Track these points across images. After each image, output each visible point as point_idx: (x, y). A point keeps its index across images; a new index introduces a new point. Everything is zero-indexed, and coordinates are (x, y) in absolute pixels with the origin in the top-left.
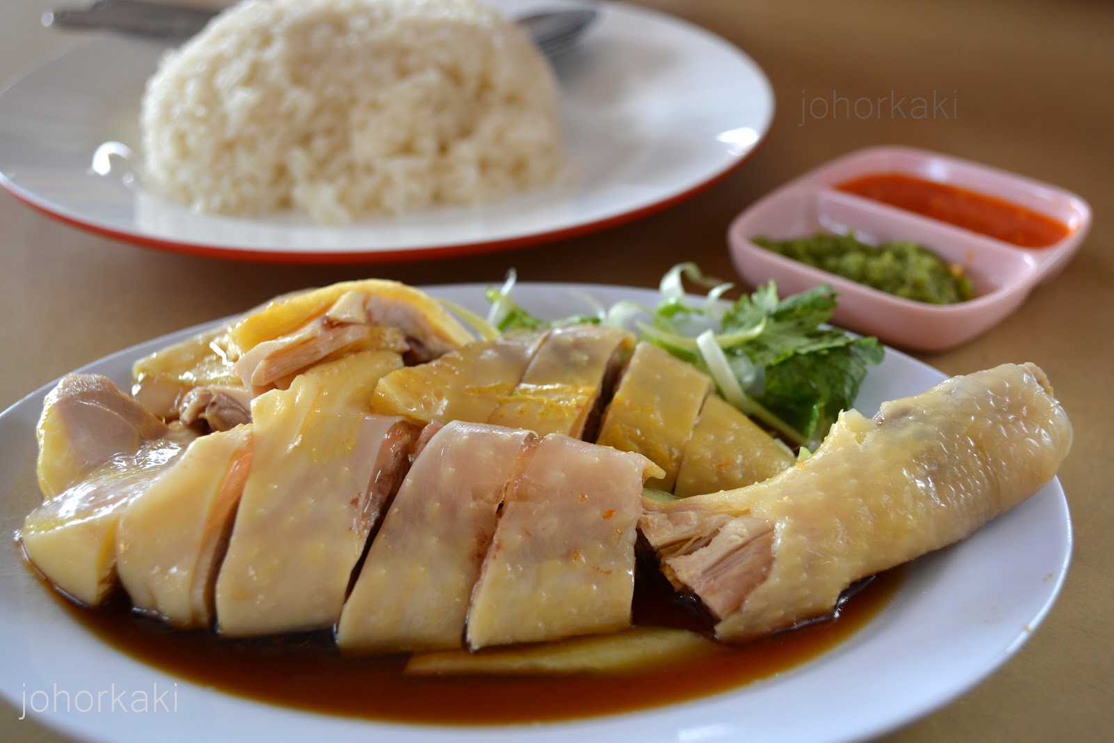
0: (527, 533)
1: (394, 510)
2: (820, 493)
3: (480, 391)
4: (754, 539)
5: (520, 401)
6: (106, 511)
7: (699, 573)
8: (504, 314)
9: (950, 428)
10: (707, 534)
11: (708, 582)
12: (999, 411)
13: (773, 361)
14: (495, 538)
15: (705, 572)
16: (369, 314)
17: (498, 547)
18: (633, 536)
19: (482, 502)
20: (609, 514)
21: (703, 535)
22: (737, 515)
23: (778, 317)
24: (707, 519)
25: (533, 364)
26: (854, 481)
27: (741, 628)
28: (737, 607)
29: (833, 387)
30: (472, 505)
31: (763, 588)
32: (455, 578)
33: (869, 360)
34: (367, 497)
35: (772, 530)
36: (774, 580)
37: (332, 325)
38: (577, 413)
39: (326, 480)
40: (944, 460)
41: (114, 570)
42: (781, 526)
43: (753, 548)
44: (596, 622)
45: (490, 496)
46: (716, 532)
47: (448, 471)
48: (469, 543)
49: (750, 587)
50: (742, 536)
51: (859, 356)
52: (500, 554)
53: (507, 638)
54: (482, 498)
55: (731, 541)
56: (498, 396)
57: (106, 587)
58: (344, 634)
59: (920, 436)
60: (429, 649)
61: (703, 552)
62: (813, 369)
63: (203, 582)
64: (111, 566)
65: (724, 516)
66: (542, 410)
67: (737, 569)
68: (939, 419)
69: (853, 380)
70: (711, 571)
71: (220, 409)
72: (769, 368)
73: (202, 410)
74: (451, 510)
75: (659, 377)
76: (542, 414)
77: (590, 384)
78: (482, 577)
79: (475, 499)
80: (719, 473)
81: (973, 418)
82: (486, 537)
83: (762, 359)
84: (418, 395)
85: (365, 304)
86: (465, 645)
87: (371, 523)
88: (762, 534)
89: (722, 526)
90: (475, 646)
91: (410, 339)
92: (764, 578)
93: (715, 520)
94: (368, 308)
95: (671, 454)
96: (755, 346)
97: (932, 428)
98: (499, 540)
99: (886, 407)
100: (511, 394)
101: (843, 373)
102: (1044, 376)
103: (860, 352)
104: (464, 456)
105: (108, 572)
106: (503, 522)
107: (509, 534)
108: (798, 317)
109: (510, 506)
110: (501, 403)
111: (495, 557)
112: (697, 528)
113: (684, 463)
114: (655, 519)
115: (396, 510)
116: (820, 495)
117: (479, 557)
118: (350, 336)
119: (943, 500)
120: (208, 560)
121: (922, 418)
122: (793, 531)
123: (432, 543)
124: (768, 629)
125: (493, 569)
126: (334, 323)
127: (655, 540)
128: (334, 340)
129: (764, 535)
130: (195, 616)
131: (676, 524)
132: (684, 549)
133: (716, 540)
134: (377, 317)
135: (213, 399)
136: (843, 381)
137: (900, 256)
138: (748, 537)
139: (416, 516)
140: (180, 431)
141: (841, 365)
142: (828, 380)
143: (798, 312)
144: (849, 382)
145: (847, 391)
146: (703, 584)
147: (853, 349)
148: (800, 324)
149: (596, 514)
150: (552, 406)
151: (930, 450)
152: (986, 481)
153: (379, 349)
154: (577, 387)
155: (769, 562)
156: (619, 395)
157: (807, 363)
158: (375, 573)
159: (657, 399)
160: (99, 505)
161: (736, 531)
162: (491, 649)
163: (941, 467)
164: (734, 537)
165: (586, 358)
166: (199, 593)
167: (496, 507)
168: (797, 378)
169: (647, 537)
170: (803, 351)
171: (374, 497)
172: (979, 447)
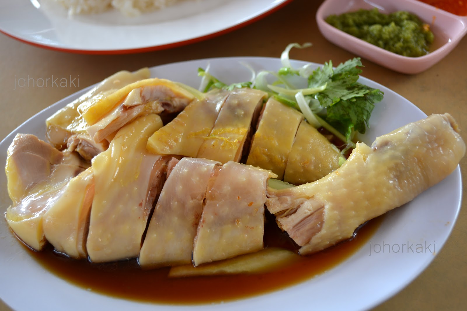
0: (216, 214)
1: (158, 207)
2: (345, 190)
3: (196, 135)
4: (315, 212)
5: (213, 139)
6: (37, 215)
7: (292, 228)
8: (207, 82)
9: (406, 153)
10: (295, 207)
11: (295, 232)
12: (430, 142)
13: (330, 104)
14: (202, 216)
15: (294, 227)
16: (143, 98)
17: (204, 222)
18: (262, 210)
19: (195, 200)
20: (251, 204)
21: (293, 208)
22: (308, 198)
23: (334, 78)
24: (295, 201)
25: (219, 116)
26: (360, 183)
27: (310, 250)
28: (308, 242)
29: (358, 116)
30: (191, 202)
31: (319, 235)
32: (186, 235)
33: (375, 101)
34: (146, 200)
35: (323, 207)
36: (323, 232)
37: (126, 108)
38: (238, 145)
39: (127, 195)
40: (403, 169)
41: (44, 237)
42: (327, 207)
43: (314, 217)
44: (248, 249)
45: (199, 197)
46: (299, 207)
47: (179, 188)
48: (191, 218)
49: (314, 234)
50: (310, 210)
51: (370, 100)
52: (204, 225)
53: (210, 260)
54: (195, 198)
55: (306, 213)
56: (204, 137)
57: (42, 244)
58: (141, 261)
59: (393, 157)
60: (178, 264)
61: (293, 216)
62: (349, 107)
63: (81, 243)
64: (43, 236)
65: (302, 199)
66: (222, 144)
67: (308, 227)
68: (402, 148)
69: (368, 112)
70: (297, 226)
71: (84, 146)
72: (329, 107)
73: (76, 147)
74: (183, 205)
75: (276, 120)
76: (223, 147)
77: (244, 127)
78: (198, 233)
79: (192, 199)
80: (304, 167)
81: (417, 147)
82: (198, 215)
83: (326, 102)
84: (167, 143)
85: (141, 94)
86: (192, 263)
87: (149, 212)
88: (319, 209)
89: (302, 204)
90: (196, 265)
91: (164, 104)
92: (319, 230)
93: (298, 201)
94: (142, 95)
95: (282, 159)
96: (323, 95)
97: (398, 153)
98: (204, 219)
99: (378, 140)
100: (209, 136)
101: (363, 109)
102: (454, 120)
103: (371, 98)
104: (186, 181)
105: (43, 238)
106: (205, 208)
107: (207, 216)
108: (343, 79)
109: (208, 202)
110: (205, 141)
111: (202, 226)
112: (291, 205)
113: (288, 164)
114: (273, 200)
115: (159, 206)
116: (344, 190)
117: (196, 225)
118: (135, 113)
119: (401, 188)
120: (82, 234)
121: (394, 148)
122: (332, 209)
123: (175, 220)
124: (323, 249)
125: (201, 231)
126: (127, 108)
127: (272, 211)
128: (128, 116)
129: (319, 210)
130: (80, 255)
131: (282, 203)
132: (286, 214)
133: (299, 210)
134: (147, 98)
135: (80, 142)
136: (363, 114)
137: (399, 23)
138: (312, 211)
139: (167, 207)
140: (68, 156)
141: (362, 105)
142: (356, 113)
143: (343, 76)
144: (366, 113)
145: (365, 118)
146: (293, 233)
147: (368, 96)
148: (344, 82)
149: (245, 204)
150: (227, 142)
151: (397, 165)
152: (422, 177)
153: (149, 114)
154: (239, 129)
155: (322, 223)
156: (258, 132)
157: (346, 105)
158: (152, 236)
159: (275, 132)
160: (34, 212)
161: (307, 207)
162: (203, 265)
163: (401, 172)
164: (307, 211)
165: (243, 113)
166: (80, 247)
167: (202, 201)
168: (342, 112)
169: (269, 210)
170: (345, 99)
171: (149, 199)
172: (420, 161)
